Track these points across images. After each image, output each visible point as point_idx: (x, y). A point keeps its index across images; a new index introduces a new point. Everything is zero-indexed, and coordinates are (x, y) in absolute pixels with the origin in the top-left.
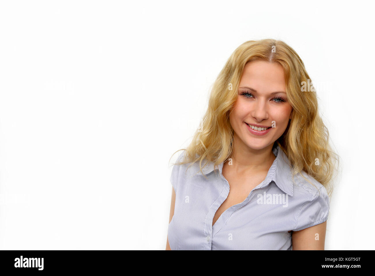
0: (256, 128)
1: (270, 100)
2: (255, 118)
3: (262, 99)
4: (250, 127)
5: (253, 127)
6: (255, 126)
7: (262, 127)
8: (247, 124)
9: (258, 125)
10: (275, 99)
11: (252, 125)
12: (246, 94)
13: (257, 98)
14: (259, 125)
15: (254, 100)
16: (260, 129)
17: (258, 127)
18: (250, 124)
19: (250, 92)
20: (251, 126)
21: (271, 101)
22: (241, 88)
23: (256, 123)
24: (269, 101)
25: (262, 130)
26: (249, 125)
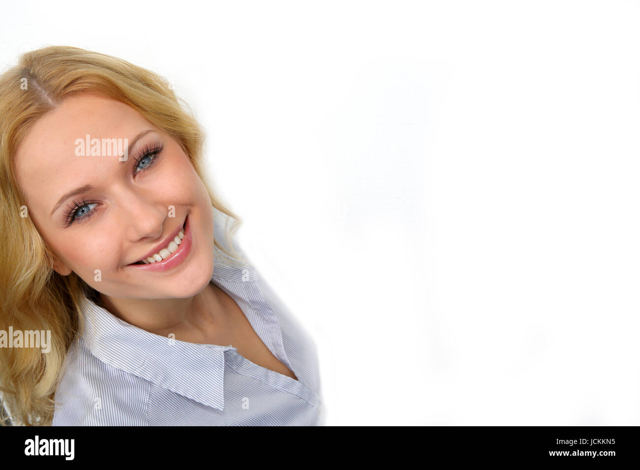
0: (164, 253)
1: (134, 176)
2: (144, 239)
3: (118, 190)
4: (150, 263)
5: (157, 257)
6: (157, 251)
7: (171, 239)
8: (139, 263)
9: (162, 244)
10: (138, 166)
11: (151, 255)
12: (76, 213)
13: (105, 198)
14: (166, 240)
15: (105, 209)
16: (173, 246)
17: (165, 246)
18: (146, 258)
19: (81, 201)
20: (151, 260)
21: (137, 176)
22: (53, 212)
23: (154, 245)
24: (132, 180)
25: (179, 245)
26: (144, 261)
